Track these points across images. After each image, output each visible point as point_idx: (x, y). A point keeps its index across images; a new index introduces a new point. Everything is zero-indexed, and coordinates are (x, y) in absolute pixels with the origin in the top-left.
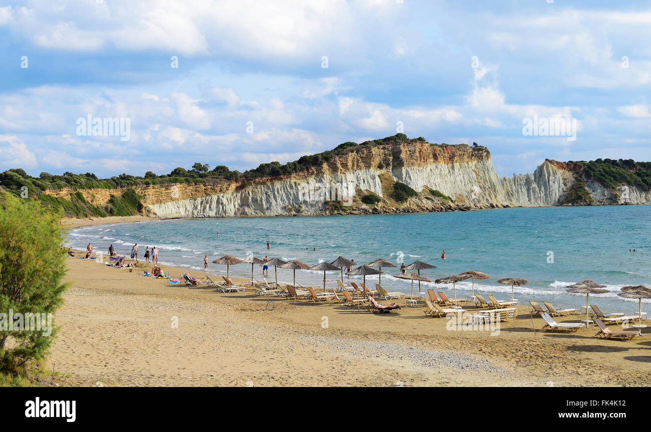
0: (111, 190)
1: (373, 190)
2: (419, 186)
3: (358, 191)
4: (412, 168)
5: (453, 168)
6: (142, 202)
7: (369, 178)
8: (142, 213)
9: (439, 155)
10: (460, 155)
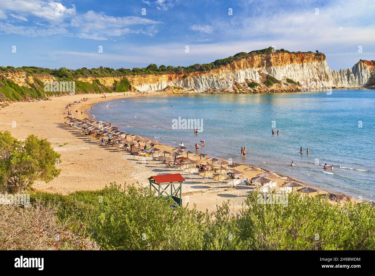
0: (115, 78)
1: (254, 79)
2: (281, 77)
3: (246, 80)
4: (277, 67)
5: (303, 66)
6: (131, 84)
7: (253, 73)
8: (131, 90)
9: (294, 59)
10: (307, 58)
